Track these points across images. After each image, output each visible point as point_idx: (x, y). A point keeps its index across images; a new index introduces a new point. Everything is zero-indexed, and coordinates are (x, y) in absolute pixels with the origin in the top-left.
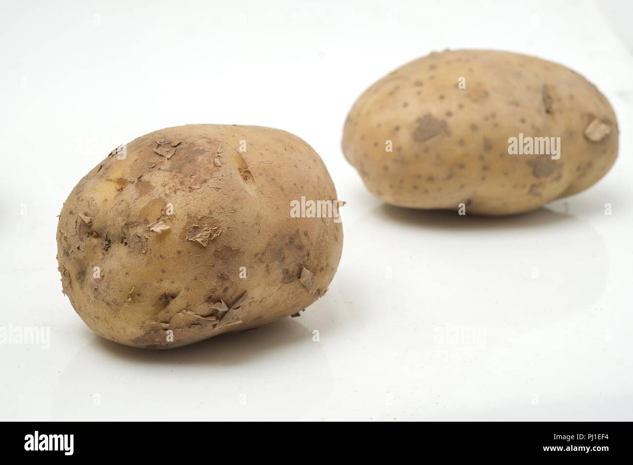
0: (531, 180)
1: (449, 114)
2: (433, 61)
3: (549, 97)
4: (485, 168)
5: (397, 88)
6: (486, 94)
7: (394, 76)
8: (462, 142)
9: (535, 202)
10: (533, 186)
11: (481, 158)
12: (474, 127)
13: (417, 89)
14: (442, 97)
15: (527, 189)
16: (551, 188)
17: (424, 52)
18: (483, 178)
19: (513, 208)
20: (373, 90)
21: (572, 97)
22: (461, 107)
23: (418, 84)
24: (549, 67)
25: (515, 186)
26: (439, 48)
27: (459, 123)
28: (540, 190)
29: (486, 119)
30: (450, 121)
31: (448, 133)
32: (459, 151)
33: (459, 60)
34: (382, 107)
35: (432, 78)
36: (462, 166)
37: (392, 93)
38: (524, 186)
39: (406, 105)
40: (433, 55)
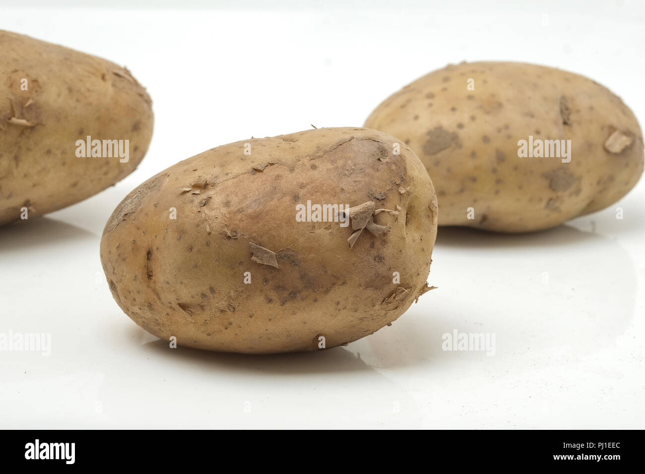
0: (547, 194)
1: (460, 126)
2: (448, 74)
3: (567, 109)
4: (498, 181)
5: (409, 101)
6: (500, 105)
7: (407, 89)
8: (473, 155)
9: (553, 218)
10: (551, 200)
11: (494, 171)
12: (486, 139)
13: (428, 101)
14: (453, 109)
15: (543, 204)
16: (570, 203)
17: (441, 64)
18: (497, 192)
19: (531, 225)
20: (386, 104)
21: (591, 108)
22: (473, 118)
23: (431, 96)
24: (569, 78)
25: (531, 200)
26: (456, 60)
27: (470, 134)
28: (557, 204)
29: (499, 131)
30: (462, 133)
31: (459, 146)
32: (470, 164)
33: (473, 72)
34: (393, 121)
35: (445, 89)
36: (474, 180)
37: (403, 107)
38: (540, 200)
39: (416, 118)
40: (450, 68)
